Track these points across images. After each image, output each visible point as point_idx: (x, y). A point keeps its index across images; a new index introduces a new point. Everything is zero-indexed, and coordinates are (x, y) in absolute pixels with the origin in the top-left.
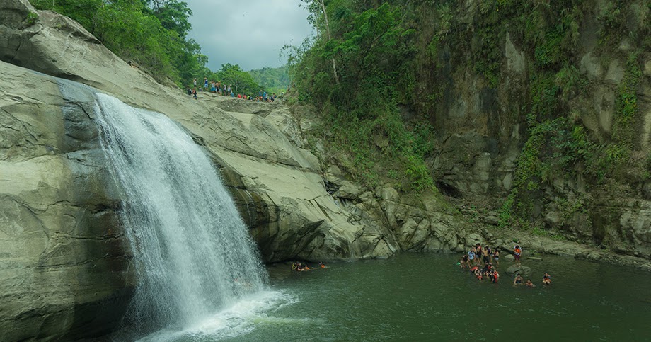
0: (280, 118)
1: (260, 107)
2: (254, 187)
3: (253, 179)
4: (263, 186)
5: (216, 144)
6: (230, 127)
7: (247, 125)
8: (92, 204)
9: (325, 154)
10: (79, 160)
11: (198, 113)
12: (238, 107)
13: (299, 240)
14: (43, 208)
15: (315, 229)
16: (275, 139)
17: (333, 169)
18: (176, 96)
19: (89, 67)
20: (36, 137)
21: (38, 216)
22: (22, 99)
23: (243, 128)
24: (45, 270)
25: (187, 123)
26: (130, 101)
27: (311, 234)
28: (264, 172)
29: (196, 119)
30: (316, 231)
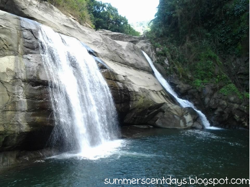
0: (144, 45)
1: (134, 39)
2: (124, 81)
3: (123, 76)
4: (129, 81)
5: (105, 57)
6: (114, 48)
7: (124, 48)
8: (33, 82)
9: (169, 66)
10: (28, 59)
11: (97, 40)
12: (121, 38)
13: (149, 113)
14: (8, 81)
15: (159, 107)
16: (140, 56)
17: (174, 75)
18: (85, 30)
19: (40, 13)
20: (8, 46)
21: (5, 85)
22: (2, 27)
23: (122, 49)
24: (7, 112)
25: (89, 45)
26: (60, 31)
27: (156, 110)
28: (131, 74)
29: (95, 43)
30: (159, 109)
